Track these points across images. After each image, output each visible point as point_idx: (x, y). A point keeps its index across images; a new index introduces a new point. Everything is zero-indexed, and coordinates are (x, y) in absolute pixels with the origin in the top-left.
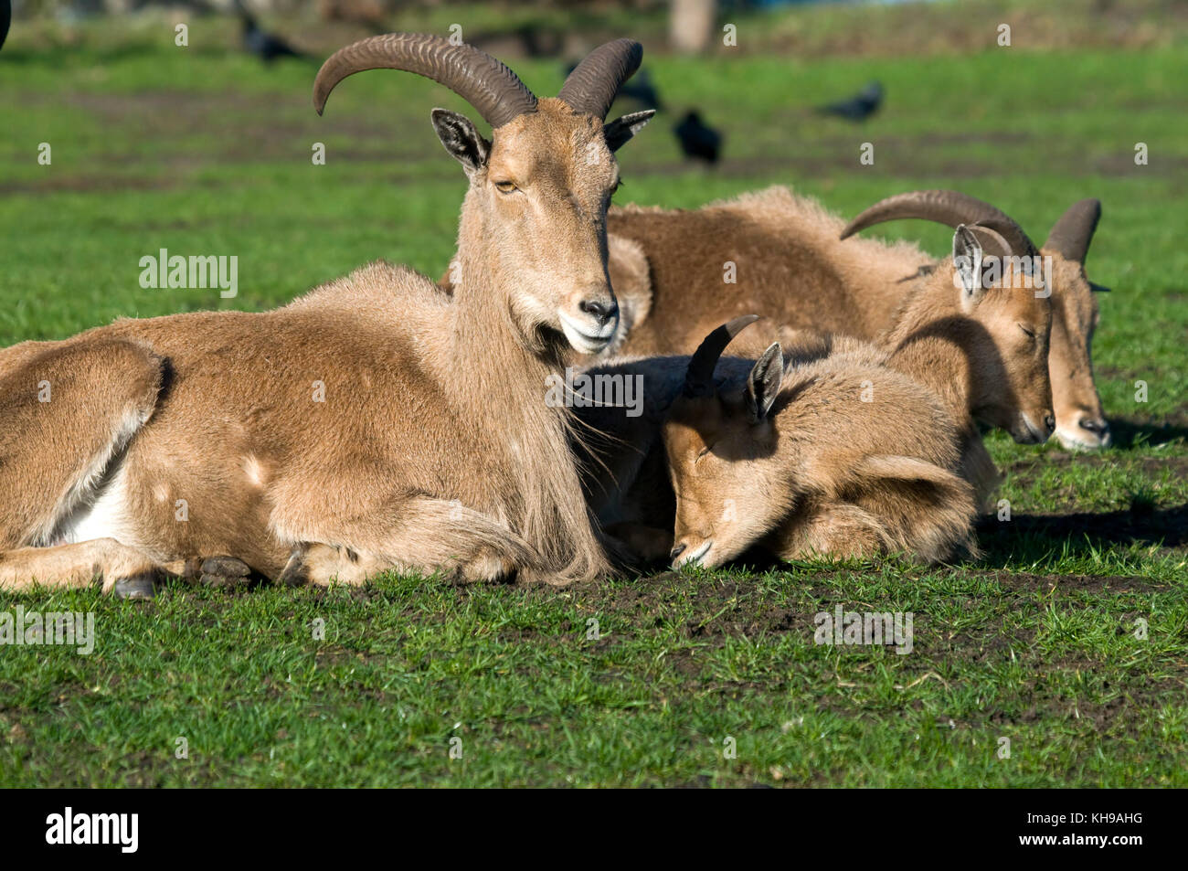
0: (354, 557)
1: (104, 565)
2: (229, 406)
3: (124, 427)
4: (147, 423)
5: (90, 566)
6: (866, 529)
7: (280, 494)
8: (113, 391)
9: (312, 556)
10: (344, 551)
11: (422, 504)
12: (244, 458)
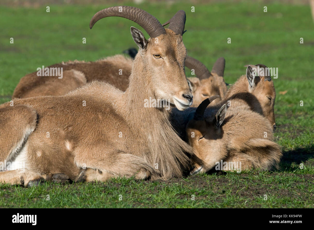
0: (101, 172)
1: (24, 176)
2: (59, 125)
3: (27, 133)
4: (34, 132)
5: (20, 177)
6: (249, 161)
7: (76, 152)
8: (23, 121)
9: (88, 172)
10: (97, 170)
11: (122, 155)
12: (65, 141)
